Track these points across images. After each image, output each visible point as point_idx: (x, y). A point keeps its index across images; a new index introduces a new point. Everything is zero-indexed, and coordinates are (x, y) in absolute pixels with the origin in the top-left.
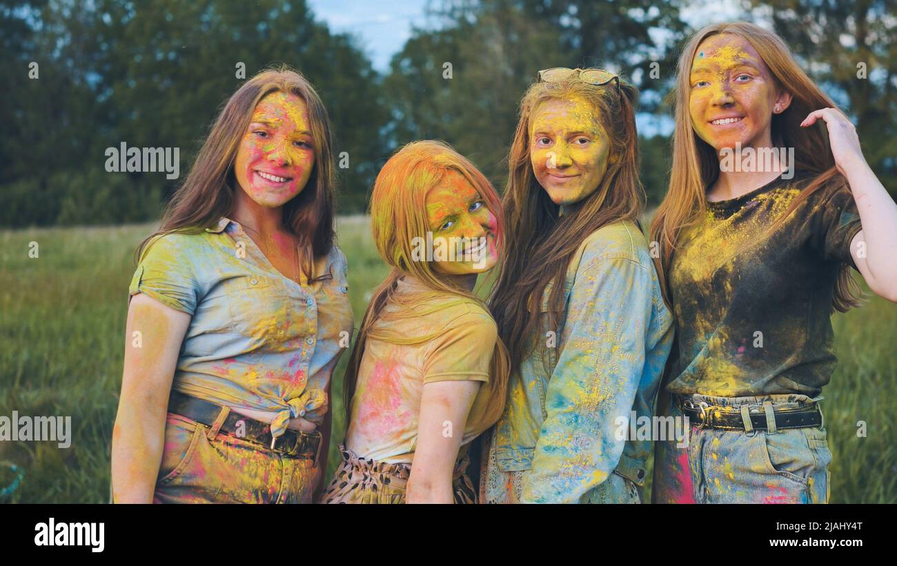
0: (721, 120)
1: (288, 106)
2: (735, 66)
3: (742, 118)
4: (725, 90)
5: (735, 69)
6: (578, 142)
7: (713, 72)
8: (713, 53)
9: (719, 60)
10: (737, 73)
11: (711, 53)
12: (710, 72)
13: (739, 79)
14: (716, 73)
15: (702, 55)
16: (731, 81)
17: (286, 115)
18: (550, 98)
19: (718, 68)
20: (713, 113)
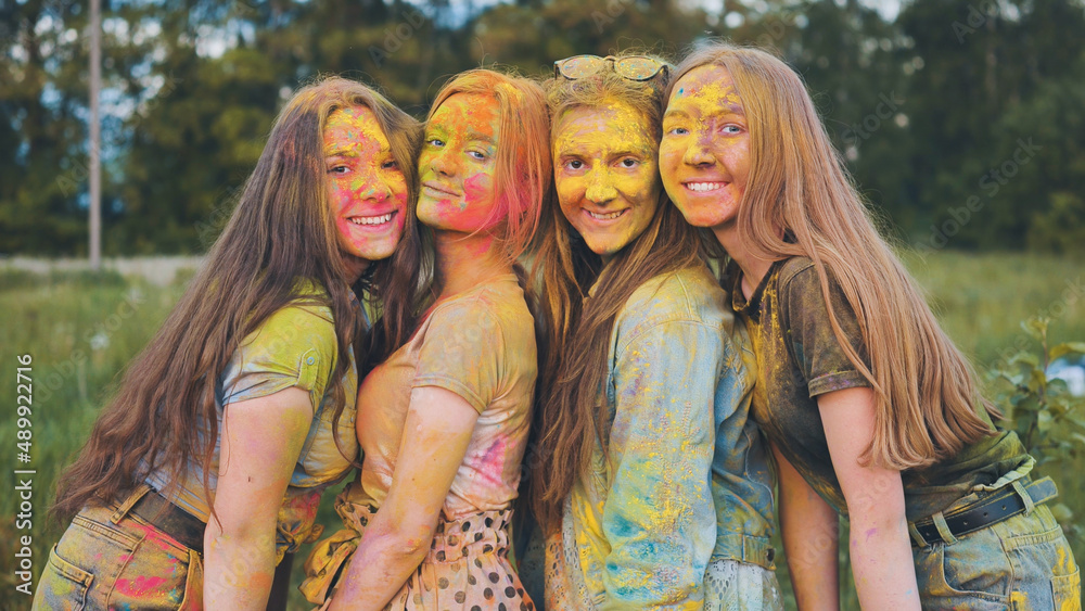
0: (697, 184)
1: (359, 122)
2: (721, 112)
3: (727, 183)
4: (703, 144)
5: (719, 117)
6: (623, 165)
7: (691, 117)
8: (695, 91)
9: (701, 101)
10: (723, 121)
11: (693, 91)
12: (688, 117)
13: (727, 130)
14: (694, 119)
15: (682, 91)
16: (715, 132)
17: (362, 135)
18: (578, 105)
19: (698, 112)
20: (686, 174)
